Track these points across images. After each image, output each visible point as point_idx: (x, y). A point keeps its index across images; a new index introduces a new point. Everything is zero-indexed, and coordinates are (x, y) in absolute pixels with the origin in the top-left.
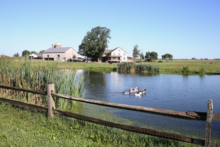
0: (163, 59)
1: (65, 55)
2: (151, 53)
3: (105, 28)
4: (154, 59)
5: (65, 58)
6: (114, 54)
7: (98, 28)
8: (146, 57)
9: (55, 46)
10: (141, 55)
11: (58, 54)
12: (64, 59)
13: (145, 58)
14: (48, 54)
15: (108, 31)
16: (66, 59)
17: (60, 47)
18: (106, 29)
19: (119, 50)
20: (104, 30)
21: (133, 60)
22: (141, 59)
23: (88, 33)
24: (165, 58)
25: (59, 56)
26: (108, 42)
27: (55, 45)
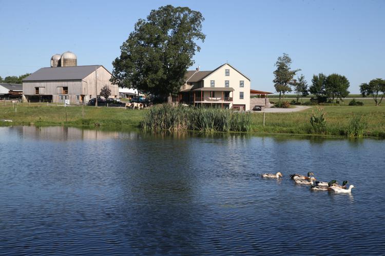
0: (363, 95)
1: (84, 87)
2: (329, 77)
3: (187, 9)
4: (338, 96)
5: (83, 96)
6: (213, 83)
7: (168, 9)
8: (313, 90)
9: (60, 62)
10: (299, 85)
11: (65, 84)
12: (80, 98)
13: (309, 93)
14: (38, 84)
15: (197, 17)
16: (87, 99)
17: (73, 65)
18: (190, 11)
19: (227, 73)
20: (185, 16)
21: (268, 99)
22: (298, 97)
23: (139, 23)
24: (370, 92)
25: (66, 89)
26: (196, 48)
27: (59, 59)
